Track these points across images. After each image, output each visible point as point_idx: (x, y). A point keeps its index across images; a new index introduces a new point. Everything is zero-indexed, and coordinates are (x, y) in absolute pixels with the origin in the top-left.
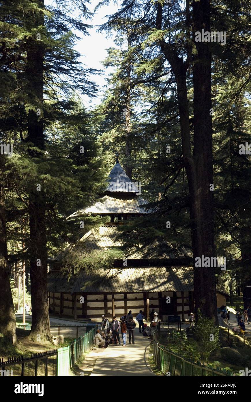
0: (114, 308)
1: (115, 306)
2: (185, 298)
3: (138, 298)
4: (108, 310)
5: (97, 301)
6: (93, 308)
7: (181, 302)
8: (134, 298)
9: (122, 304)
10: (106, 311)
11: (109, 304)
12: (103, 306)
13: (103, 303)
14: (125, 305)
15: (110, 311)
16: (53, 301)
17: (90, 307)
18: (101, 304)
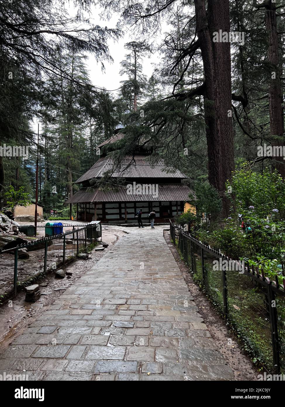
0: (126, 213)
1: (127, 212)
2: (179, 206)
3: (144, 206)
5: (113, 208)
6: (110, 213)
7: (176, 209)
9: (133, 210)
10: (120, 216)
11: (123, 211)
13: (118, 210)
15: (123, 216)
17: (108, 213)
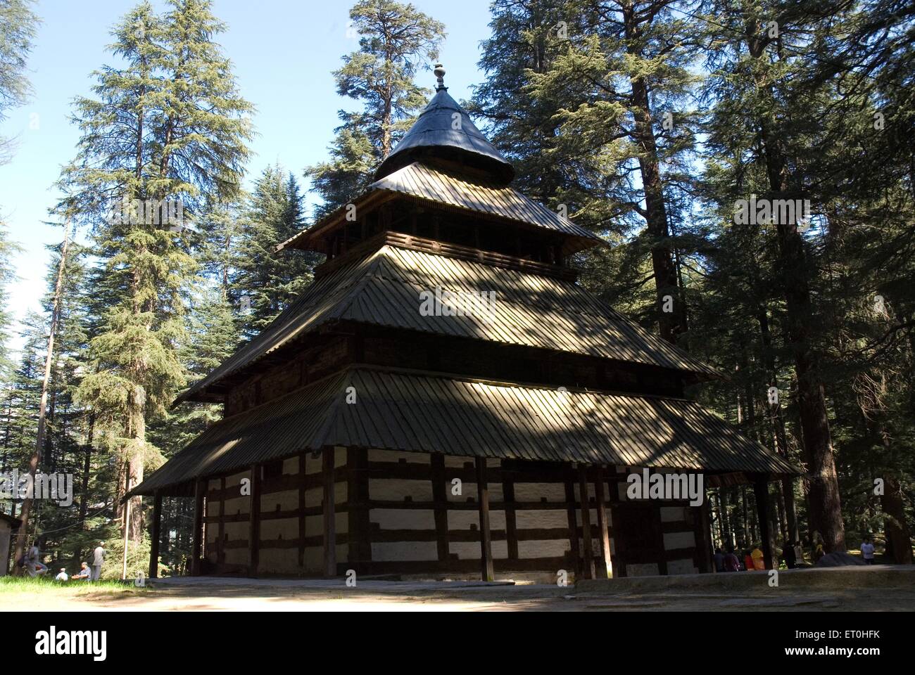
3: (549, 500)
4: (451, 544)
5: (408, 503)
6: (394, 532)
8: (537, 498)
9: (497, 519)
10: (442, 549)
11: (454, 520)
12: (431, 525)
13: (431, 513)
14: (507, 525)
16: (217, 532)
17: (382, 527)
18: (424, 520)
